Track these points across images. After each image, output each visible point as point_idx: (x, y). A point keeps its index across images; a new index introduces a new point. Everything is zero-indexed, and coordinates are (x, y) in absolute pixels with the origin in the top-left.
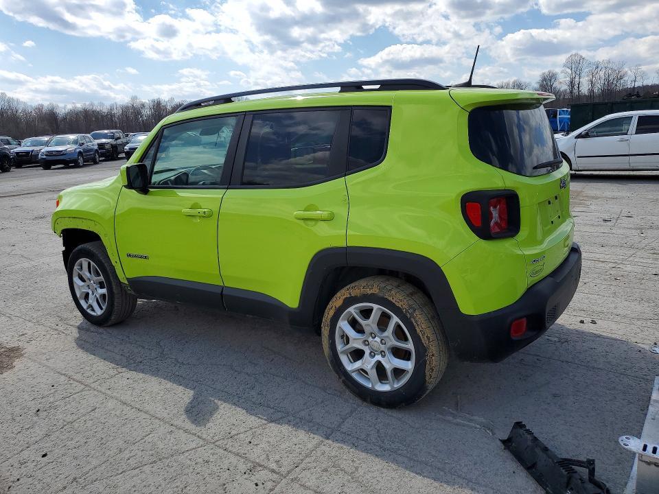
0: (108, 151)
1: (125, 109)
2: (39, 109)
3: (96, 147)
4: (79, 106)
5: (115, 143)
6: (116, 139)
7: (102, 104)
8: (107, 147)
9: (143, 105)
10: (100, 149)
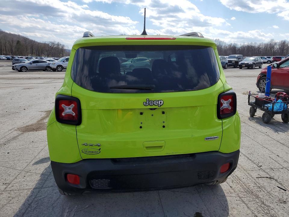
0: (233, 64)
1: (266, 45)
2: (230, 45)
3: (227, 62)
4: (246, 44)
5: (237, 60)
6: (239, 59)
7: (256, 43)
8: (233, 62)
9: (276, 44)
10: (229, 63)
